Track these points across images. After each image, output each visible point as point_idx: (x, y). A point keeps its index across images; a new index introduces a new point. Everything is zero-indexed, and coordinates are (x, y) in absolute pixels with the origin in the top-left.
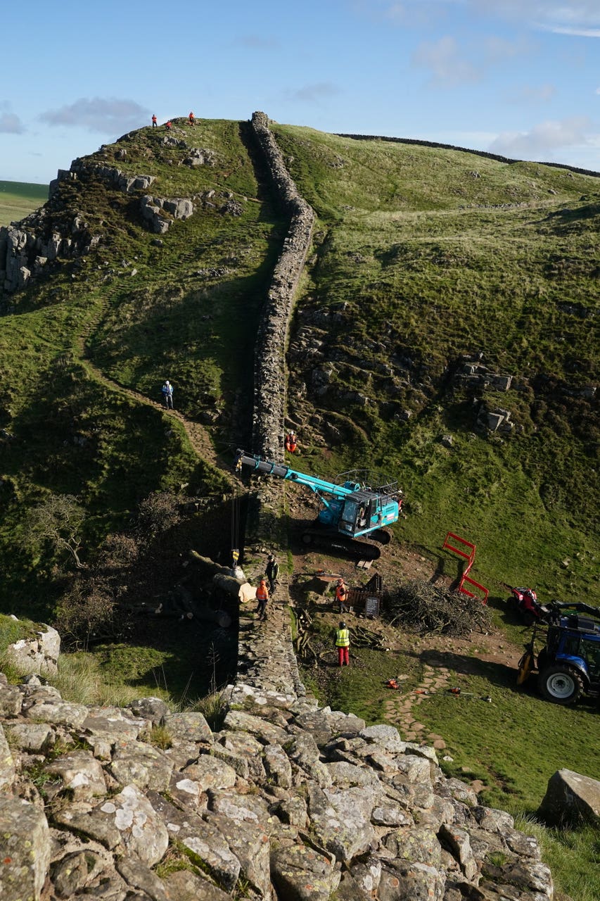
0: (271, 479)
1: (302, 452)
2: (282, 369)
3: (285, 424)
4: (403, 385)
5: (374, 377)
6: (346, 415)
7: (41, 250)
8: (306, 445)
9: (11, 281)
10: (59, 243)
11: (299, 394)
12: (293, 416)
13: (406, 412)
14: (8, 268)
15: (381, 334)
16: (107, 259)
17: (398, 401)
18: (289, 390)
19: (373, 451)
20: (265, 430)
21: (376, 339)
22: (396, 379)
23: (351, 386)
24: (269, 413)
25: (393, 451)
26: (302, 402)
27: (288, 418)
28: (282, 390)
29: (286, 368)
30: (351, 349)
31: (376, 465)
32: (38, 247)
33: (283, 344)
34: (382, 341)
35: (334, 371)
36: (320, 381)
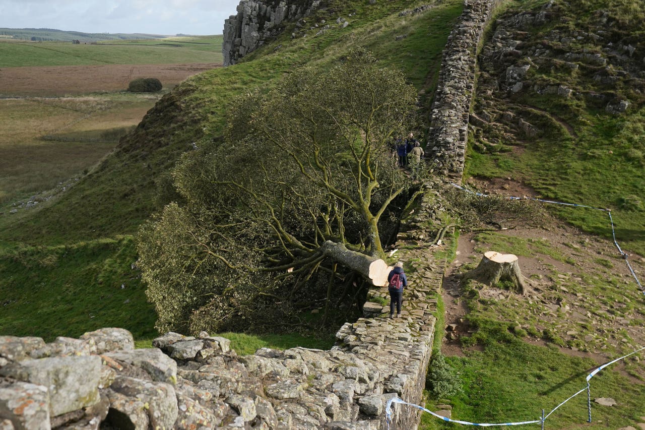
0: (446, 172)
1: (488, 149)
2: (471, 68)
3: (470, 121)
4: (620, 74)
5: (581, 68)
6: (545, 110)
7: (270, 17)
8: (494, 143)
9: (245, 47)
10: (284, 9)
11: (489, 92)
12: (480, 114)
13: (623, 102)
14: (243, 36)
15: (593, 24)
16: (324, 18)
17: (612, 92)
18: (477, 89)
19: (576, 145)
20: (443, 122)
21: (587, 30)
22: (610, 68)
23: (552, 79)
24: (452, 107)
25: (602, 144)
26: (492, 100)
27: (474, 115)
28: (469, 87)
29: (477, 69)
30: (555, 42)
31: (579, 159)
32: (268, 15)
33: (474, 45)
34: (594, 32)
35: (532, 67)
36: (515, 79)
